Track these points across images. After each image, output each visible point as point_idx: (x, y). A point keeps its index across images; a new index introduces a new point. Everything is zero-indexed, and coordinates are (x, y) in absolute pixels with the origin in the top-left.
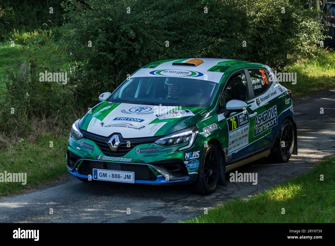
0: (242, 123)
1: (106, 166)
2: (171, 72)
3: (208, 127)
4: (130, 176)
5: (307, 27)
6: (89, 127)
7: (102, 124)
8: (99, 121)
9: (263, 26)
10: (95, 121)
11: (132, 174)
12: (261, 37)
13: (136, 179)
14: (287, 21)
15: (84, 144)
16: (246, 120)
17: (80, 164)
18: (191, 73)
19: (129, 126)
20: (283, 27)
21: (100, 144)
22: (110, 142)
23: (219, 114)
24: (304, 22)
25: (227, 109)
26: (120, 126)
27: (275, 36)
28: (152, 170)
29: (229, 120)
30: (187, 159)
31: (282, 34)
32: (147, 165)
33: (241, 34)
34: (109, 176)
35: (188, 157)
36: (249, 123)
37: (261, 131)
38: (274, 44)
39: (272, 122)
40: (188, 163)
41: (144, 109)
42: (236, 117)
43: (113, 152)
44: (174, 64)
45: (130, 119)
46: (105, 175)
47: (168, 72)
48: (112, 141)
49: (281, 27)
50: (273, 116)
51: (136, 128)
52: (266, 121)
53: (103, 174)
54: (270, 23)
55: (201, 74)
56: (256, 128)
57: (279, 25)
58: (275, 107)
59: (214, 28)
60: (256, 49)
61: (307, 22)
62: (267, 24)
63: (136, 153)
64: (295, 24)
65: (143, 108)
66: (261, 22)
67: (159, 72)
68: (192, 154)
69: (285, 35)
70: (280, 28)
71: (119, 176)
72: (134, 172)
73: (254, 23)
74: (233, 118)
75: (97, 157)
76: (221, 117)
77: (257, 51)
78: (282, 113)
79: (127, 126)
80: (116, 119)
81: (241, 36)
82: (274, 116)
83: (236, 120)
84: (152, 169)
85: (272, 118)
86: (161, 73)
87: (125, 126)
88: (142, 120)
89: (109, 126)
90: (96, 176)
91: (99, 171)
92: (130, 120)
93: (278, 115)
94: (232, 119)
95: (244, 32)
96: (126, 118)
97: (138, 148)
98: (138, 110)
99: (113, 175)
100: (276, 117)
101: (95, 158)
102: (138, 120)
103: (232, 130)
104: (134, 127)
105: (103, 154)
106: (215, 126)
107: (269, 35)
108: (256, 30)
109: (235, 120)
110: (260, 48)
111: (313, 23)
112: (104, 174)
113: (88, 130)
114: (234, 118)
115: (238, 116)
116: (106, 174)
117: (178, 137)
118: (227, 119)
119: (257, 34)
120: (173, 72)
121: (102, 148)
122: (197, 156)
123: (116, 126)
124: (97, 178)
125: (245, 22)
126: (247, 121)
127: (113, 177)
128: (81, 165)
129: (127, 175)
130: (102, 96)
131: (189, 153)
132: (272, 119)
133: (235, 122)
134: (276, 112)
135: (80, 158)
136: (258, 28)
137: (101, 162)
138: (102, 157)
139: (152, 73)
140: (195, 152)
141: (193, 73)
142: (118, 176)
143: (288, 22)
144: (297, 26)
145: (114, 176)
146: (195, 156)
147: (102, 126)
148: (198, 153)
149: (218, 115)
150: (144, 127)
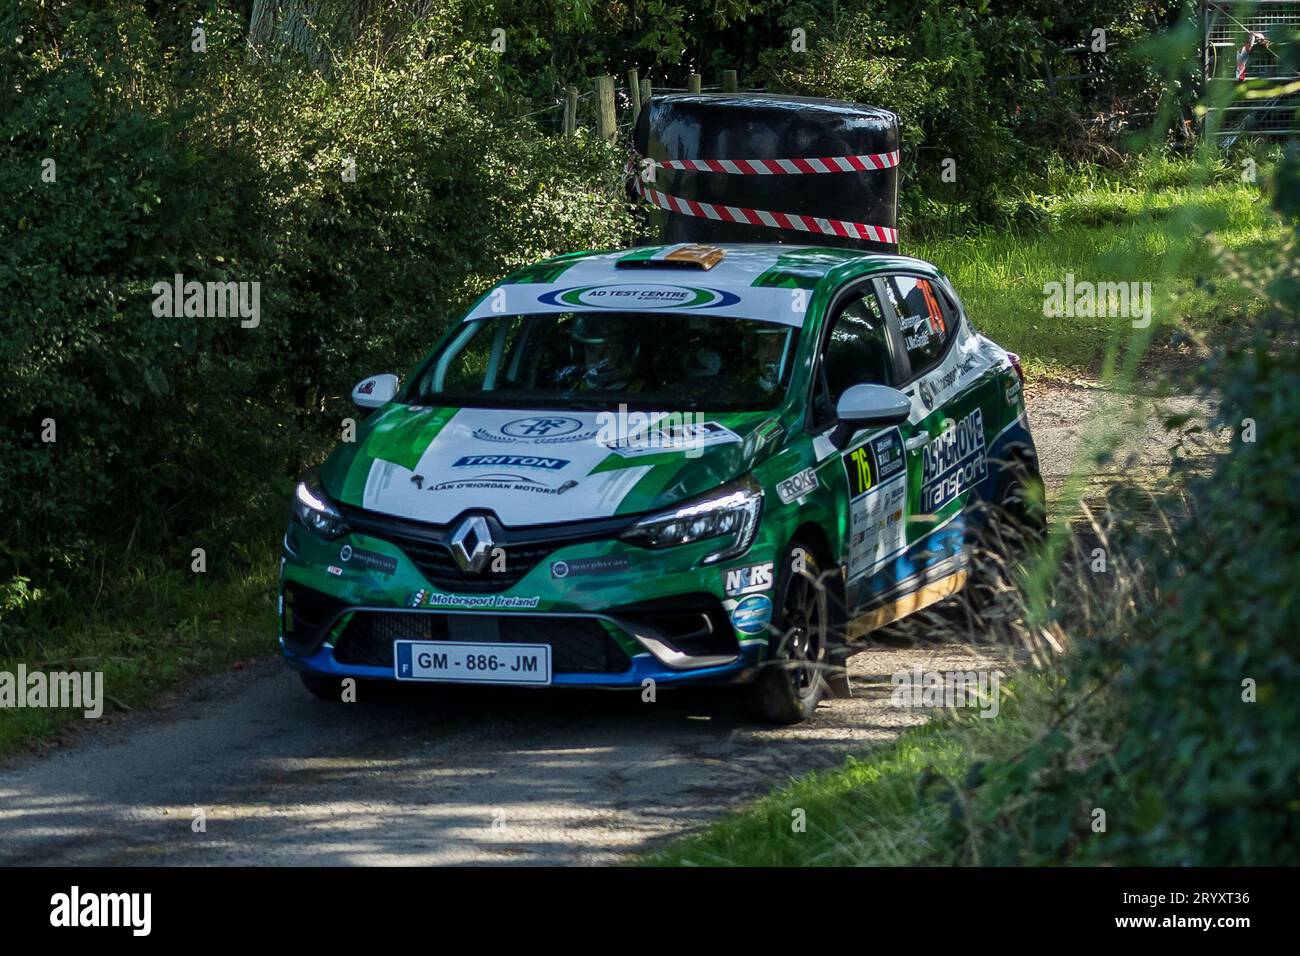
0: (886, 470)
1: (441, 627)
2: (618, 293)
3: (791, 479)
4: (534, 659)
5: (557, 222)
6: (369, 494)
7: (418, 480)
8: (401, 473)
9: (343, 217)
10: (387, 472)
11: (542, 653)
12: (332, 271)
13: (557, 669)
14: (457, 192)
15: (356, 556)
16: (898, 457)
17: (344, 626)
18: (692, 296)
19: (519, 484)
20: (440, 220)
21: (418, 551)
22: (458, 540)
23: (815, 435)
24: (542, 198)
25: (841, 417)
26: (487, 485)
27: (401, 267)
28: (613, 634)
29: (848, 458)
30: (733, 593)
31: (433, 253)
32: (595, 620)
33: (232, 255)
34: (458, 664)
35: (737, 586)
36: (905, 471)
37: (939, 500)
38: (397, 303)
39: (969, 469)
40: (738, 608)
41: (555, 425)
42: (866, 447)
43: (472, 576)
44: (622, 265)
45: (514, 459)
46: (441, 661)
47: (608, 293)
48: (463, 537)
49: (428, 219)
50: (972, 448)
51: (547, 491)
52: (952, 466)
53: (432, 659)
54: (376, 204)
55: (730, 299)
56: (925, 491)
57: (420, 213)
58: (977, 415)
59: (104, 231)
60: (311, 330)
61: (554, 196)
62: (362, 208)
63: (554, 577)
64: (499, 205)
65: (549, 422)
66: (329, 199)
67: (573, 296)
68: (749, 574)
69: (449, 260)
70: (425, 225)
71: (492, 664)
72: (549, 647)
73: (294, 207)
74: (857, 450)
75: (409, 597)
76: (823, 447)
77: (315, 338)
78: (999, 435)
79: (513, 484)
80: (463, 462)
81: (235, 267)
82: (977, 448)
83: (869, 459)
84: (614, 630)
85: (969, 453)
86: (583, 297)
87: (504, 484)
88: (561, 464)
89: (444, 488)
90: (405, 667)
91: (418, 648)
92: (517, 462)
93: (987, 444)
94: (859, 456)
95: (249, 249)
96: (499, 457)
97: (558, 559)
98: (532, 429)
99: (470, 659)
100: (982, 450)
101: (400, 601)
102: (546, 462)
103: (859, 493)
104: (538, 486)
105: (430, 587)
106: (810, 476)
107: (374, 256)
108: (308, 241)
109: (865, 459)
110: (328, 326)
111: (585, 197)
112: (436, 656)
113: (368, 503)
114: (862, 451)
115: (875, 442)
116: (445, 657)
117: (698, 517)
118: (843, 454)
119: (314, 258)
120: (628, 293)
121: (425, 565)
122: (765, 582)
123: (469, 486)
124: (409, 673)
125: (253, 199)
126: (900, 461)
127: (471, 665)
128: (345, 633)
129: (525, 659)
130: (368, 389)
131: (739, 572)
132: (971, 459)
133: (865, 466)
134: (981, 435)
135: (341, 604)
136: (314, 230)
137: (423, 614)
138: (427, 597)
139: (548, 298)
140: (759, 568)
141: (703, 296)
142: (490, 662)
143: (461, 200)
144: (508, 214)
145: (476, 662)
146: (760, 581)
147: (420, 487)
148: (769, 571)
149: (815, 441)
150: (574, 484)
